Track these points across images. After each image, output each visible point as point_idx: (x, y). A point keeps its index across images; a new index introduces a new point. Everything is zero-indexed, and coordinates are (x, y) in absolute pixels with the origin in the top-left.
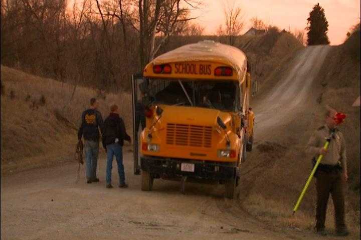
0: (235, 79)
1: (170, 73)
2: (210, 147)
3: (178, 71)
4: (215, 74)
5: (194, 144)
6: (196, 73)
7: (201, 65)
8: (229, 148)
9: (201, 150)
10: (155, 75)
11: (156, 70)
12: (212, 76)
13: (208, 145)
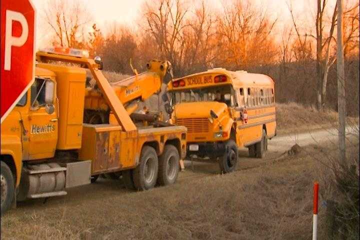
0: (229, 83)
2: (208, 132)
3: (190, 84)
4: (215, 82)
5: (196, 131)
6: (202, 83)
7: (205, 77)
8: (221, 131)
10: (174, 88)
11: (175, 85)
12: (213, 84)
13: (207, 131)
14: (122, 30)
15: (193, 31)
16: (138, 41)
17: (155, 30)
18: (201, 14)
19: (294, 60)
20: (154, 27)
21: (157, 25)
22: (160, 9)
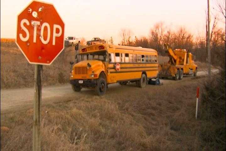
1: (86, 51)
2: (87, 74)
9: (85, 75)
10: (83, 53)
12: (98, 50)
14: (143, 38)
15: (166, 38)
16: (149, 41)
17: (154, 38)
18: (169, 33)
19: (199, 47)
20: (154, 37)
21: (154, 36)
22: (156, 31)
